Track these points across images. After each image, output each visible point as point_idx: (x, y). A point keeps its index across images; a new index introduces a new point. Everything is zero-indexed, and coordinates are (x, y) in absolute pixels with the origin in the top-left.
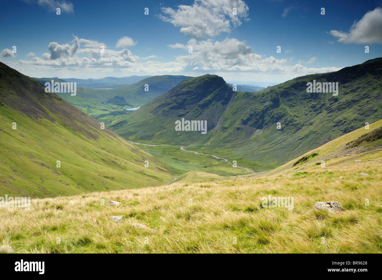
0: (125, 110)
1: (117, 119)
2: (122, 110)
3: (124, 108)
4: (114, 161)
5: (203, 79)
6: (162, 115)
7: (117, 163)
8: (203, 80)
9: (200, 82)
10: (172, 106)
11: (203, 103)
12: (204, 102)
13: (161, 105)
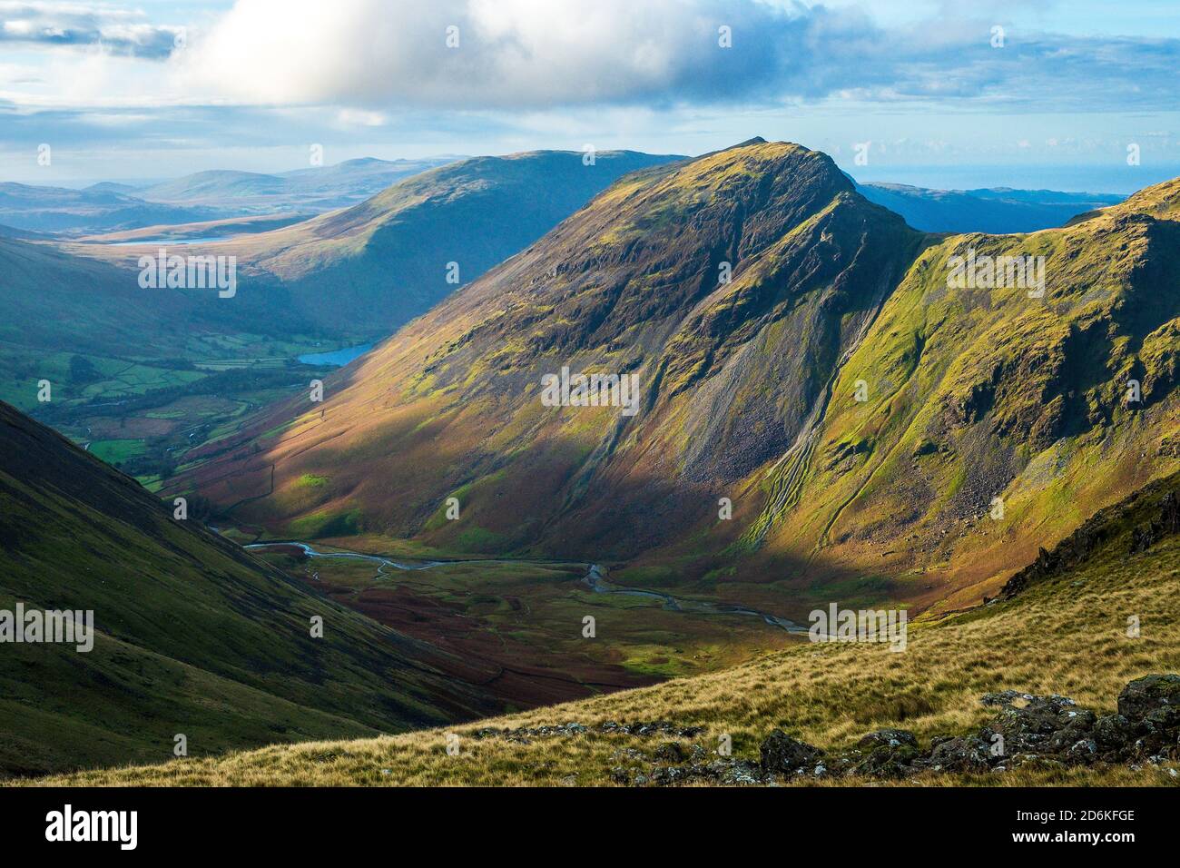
0: (292, 363)
1: (243, 415)
2: (277, 362)
3: (287, 348)
4: (109, 674)
5: (719, 169)
6: (483, 384)
7: (125, 684)
8: (719, 174)
9: (700, 189)
10: (540, 333)
11: (720, 307)
12: (722, 302)
13: (480, 329)
